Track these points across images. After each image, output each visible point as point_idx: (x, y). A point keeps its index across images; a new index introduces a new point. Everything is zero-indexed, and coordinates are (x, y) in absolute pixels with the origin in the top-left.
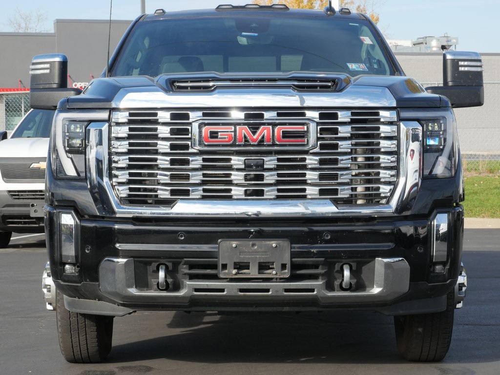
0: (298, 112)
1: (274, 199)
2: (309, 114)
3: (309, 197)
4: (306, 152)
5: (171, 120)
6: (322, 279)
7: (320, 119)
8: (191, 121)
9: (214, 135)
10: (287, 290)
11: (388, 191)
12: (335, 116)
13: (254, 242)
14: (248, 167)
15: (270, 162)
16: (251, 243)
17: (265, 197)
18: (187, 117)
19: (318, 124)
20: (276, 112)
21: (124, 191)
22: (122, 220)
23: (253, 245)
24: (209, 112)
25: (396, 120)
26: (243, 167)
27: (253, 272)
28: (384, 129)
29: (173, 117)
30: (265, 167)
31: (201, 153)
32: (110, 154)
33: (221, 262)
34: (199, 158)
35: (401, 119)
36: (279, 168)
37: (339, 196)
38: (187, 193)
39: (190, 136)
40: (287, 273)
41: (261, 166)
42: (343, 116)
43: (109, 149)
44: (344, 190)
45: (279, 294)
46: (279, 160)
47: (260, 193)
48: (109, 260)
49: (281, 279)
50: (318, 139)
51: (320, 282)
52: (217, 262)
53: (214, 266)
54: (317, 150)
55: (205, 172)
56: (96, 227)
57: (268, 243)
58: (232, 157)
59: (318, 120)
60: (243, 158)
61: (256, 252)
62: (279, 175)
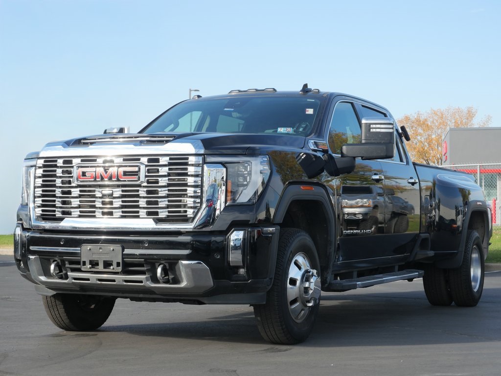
0: (135, 158)
2: (142, 159)
3: (140, 216)
4: (139, 186)
5: (63, 164)
6: (148, 275)
7: (148, 162)
8: (73, 165)
9: (84, 174)
10: (125, 281)
11: (191, 213)
12: (157, 161)
14: (104, 196)
15: (117, 192)
16: (99, 247)
18: (71, 162)
19: (147, 166)
20: (122, 158)
21: (39, 212)
23: (100, 249)
24: (84, 159)
25: (201, 162)
26: (101, 196)
27: (101, 267)
28: (191, 170)
29: (65, 162)
30: (114, 196)
31: (78, 186)
33: (83, 260)
34: (78, 190)
35: (205, 162)
36: (123, 196)
37: (160, 216)
38: (70, 213)
39: (72, 175)
40: (120, 269)
41: (111, 195)
42: (164, 160)
44: (162, 212)
45: (121, 283)
46: (123, 191)
49: (116, 273)
50: (146, 176)
51: (146, 276)
52: (80, 260)
53: (78, 263)
54: (145, 184)
55: (80, 199)
59: (147, 163)
60: (101, 190)
62: (123, 202)
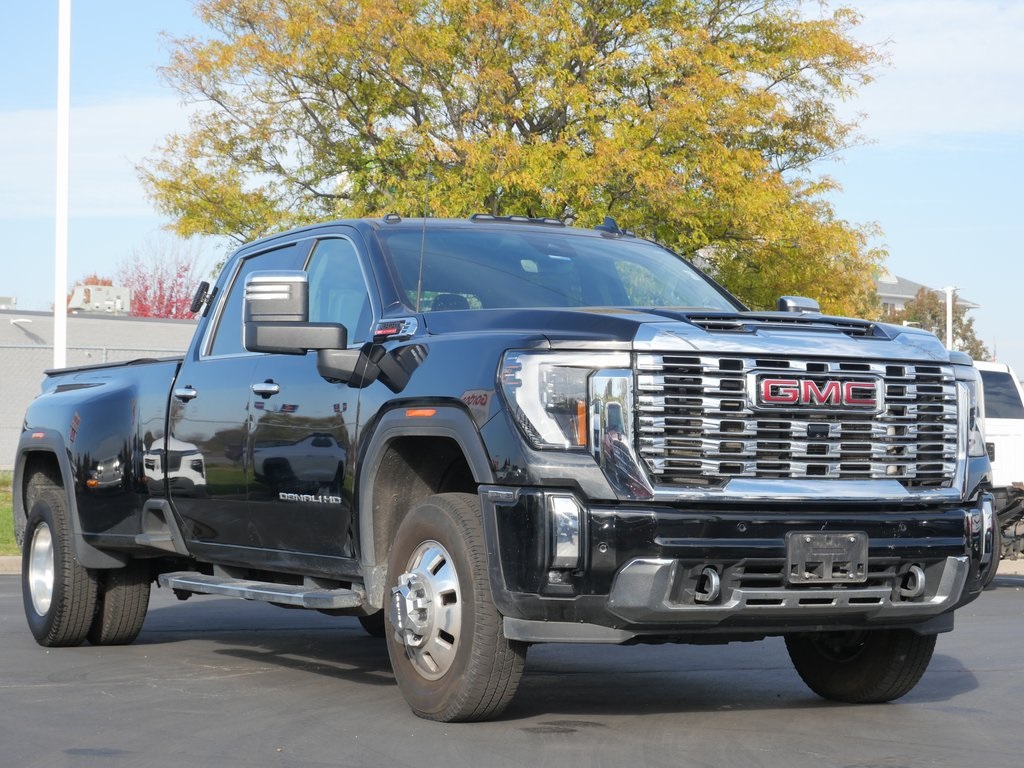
0: (861, 364)
1: (838, 479)
2: (875, 367)
3: (874, 476)
4: (871, 417)
5: (720, 368)
6: (888, 585)
7: (887, 374)
8: (744, 370)
9: (775, 391)
10: (852, 600)
13: (830, 535)
14: (811, 434)
15: (836, 428)
16: (826, 536)
17: (827, 475)
18: (739, 365)
19: (886, 381)
20: (838, 364)
21: (659, 466)
22: (643, 505)
23: (828, 539)
24: (763, 360)
25: (954, 379)
26: (805, 435)
27: (827, 576)
28: (947, 391)
29: (723, 364)
30: (830, 435)
31: (757, 415)
32: (637, 414)
33: (791, 561)
34: (754, 423)
36: (844, 437)
37: (906, 476)
38: (737, 469)
39: (743, 391)
40: (863, 576)
41: (824, 434)
42: (909, 372)
43: (634, 406)
45: (843, 605)
46: (844, 427)
47: (821, 470)
48: (640, 563)
49: (844, 584)
50: (887, 400)
51: (887, 589)
52: (783, 562)
53: (777, 569)
54: (885, 415)
55: (760, 441)
56: (617, 516)
57: (844, 536)
58: (793, 423)
59: (884, 376)
60: (806, 424)
61: (830, 549)
62: (844, 447)
